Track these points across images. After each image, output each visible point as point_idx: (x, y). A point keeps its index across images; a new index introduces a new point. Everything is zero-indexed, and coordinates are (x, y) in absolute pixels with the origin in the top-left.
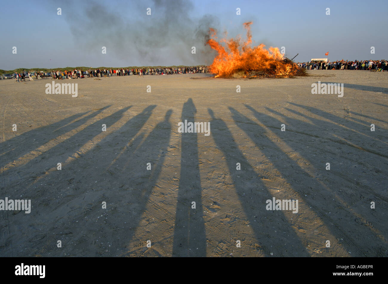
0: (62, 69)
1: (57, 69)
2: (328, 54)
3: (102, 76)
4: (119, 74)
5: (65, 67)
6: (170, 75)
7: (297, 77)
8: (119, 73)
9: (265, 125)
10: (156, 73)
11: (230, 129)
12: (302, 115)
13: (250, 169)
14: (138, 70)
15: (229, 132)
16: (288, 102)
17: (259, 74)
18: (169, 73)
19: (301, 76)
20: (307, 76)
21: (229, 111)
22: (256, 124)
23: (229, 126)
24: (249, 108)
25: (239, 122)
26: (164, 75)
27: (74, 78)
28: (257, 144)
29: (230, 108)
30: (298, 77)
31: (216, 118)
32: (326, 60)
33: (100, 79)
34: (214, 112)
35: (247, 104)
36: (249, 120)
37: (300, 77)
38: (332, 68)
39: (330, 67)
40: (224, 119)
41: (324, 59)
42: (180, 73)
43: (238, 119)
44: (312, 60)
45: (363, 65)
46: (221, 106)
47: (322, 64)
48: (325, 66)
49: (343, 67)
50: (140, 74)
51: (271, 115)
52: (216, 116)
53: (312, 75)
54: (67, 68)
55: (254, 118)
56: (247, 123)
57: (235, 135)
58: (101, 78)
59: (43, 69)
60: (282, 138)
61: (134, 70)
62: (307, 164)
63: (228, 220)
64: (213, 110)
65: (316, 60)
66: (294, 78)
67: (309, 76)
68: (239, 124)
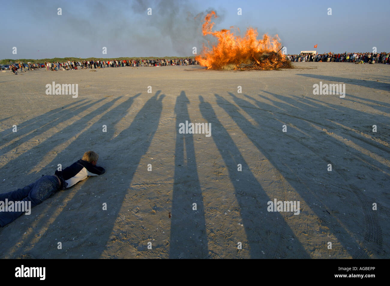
0: (50, 59)
1: (45, 59)
2: (316, 47)
3: (95, 68)
4: (112, 66)
5: (53, 58)
6: (164, 66)
7: (282, 69)
8: (113, 64)
9: (239, 106)
10: (150, 65)
11: (214, 108)
12: (268, 99)
13: (222, 127)
14: (132, 61)
15: (213, 110)
16: (262, 91)
17: (248, 66)
18: (162, 65)
19: (287, 68)
20: (292, 68)
21: (215, 97)
22: (233, 105)
23: (213, 106)
24: (231, 95)
25: (221, 104)
26: (157, 66)
27: (68, 70)
28: (230, 115)
29: (216, 95)
30: (284, 69)
31: (205, 101)
32: (314, 52)
33: (95, 71)
34: (204, 97)
35: (231, 92)
36: (229, 102)
37: (285, 69)
38: (320, 60)
39: (317, 60)
40: (211, 102)
41: (313, 51)
42: (173, 65)
43: (221, 102)
44: (302, 52)
45: (348, 58)
46: (210, 93)
47: (310, 57)
48: (312, 58)
49: (329, 59)
50: (135, 66)
51: (246, 99)
52: (205, 100)
53: (297, 67)
54: (55, 58)
55: (232, 102)
56: (227, 105)
57: (216, 111)
58: (95, 69)
59: (30, 60)
60: (247, 112)
61: (128, 61)
62: (256, 124)
63: (206, 143)
64: (203, 96)
65: (306, 52)
66: (279, 70)
67: (294, 68)
68: (221, 105)
